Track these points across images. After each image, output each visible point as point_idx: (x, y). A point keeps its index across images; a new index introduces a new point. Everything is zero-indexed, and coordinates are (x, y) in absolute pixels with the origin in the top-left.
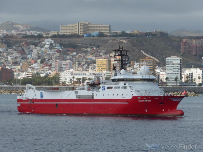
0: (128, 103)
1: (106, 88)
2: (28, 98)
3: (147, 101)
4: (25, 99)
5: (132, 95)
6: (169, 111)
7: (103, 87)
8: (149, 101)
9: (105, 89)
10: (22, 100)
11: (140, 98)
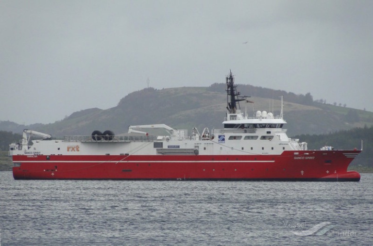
0: (273, 161)
1: (227, 138)
2: (41, 154)
3: (308, 158)
4: (33, 154)
5: (284, 148)
6: (335, 172)
7: (219, 137)
8: (311, 158)
9: (224, 140)
10: (26, 156)
11: (297, 153)
